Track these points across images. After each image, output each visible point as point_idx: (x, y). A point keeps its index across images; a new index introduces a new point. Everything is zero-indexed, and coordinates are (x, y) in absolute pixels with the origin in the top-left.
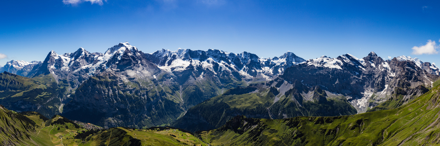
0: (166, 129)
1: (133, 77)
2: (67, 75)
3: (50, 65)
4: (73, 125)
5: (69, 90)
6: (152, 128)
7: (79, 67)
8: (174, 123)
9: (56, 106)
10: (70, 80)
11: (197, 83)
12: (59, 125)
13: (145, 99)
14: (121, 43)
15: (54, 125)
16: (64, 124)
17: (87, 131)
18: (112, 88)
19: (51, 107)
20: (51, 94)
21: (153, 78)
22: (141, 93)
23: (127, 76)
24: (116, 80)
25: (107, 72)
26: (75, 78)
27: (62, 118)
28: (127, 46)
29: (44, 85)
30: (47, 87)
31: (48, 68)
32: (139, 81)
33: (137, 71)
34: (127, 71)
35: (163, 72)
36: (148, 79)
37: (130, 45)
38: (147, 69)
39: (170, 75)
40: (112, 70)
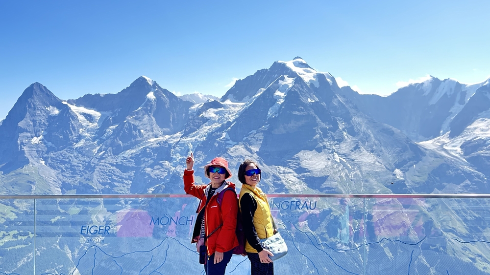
1: (323, 175)
2: (92, 169)
3: (29, 134)
5: (101, 220)
7: (137, 143)
10: (104, 184)
14: (280, 62)
20: (32, 236)
21: (392, 176)
23: (300, 170)
25: (232, 158)
26: (121, 178)
28: (298, 70)
29: (7, 205)
30: (17, 214)
31: (21, 147)
32: (342, 189)
33: (336, 156)
34: (301, 154)
35: (433, 159)
36: (373, 181)
37: (309, 69)
38: (371, 146)
39: (458, 170)
40: (251, 151)
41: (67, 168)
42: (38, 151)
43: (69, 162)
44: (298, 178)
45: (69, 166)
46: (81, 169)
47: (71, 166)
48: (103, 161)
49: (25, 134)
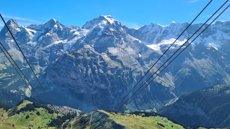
0: (153, 115)
1: (116, 55)
2: (35, 52)
3: (10, 38)
4: (46, 110)
5: (39, 69)
6: (137, 113)
7: (51, 43)
8: (161, 110)
9: (22, 90)
10: (39, 57)
11: (194, 65)
12: (28, 113)
13: (128, 79)
14: (102, 16)
15: (21, 113)
16: (34, 110)
17: (63, 116)
18: (91, 67)
19: (14, 91)
20: (13, 75)
21: (138, 56)
22: (124, 73)
23: (108, 54)
24: (96, 58)
25: (85, 49)
26: (46, 55)
27: (32, 103)
28: (108, 19)
29: (3, 64)
30: (7, 67)
31: (7, 43)
32: (122, 60)
33: (120, 49)
34: (109, 48)
35: (151, 50)
36: (132, 57)
37: (112, 19)
38: (132, 46)
39: (158, 54)
40: (92, 47)
41: (25, 51)
42: (14, 45)
43: (26, 49)
44: (108, 56)
45: (26, 50)
46: (31, 51)
47: (27, 50)
48: (39, 49)
49: (8, 38)
